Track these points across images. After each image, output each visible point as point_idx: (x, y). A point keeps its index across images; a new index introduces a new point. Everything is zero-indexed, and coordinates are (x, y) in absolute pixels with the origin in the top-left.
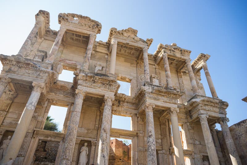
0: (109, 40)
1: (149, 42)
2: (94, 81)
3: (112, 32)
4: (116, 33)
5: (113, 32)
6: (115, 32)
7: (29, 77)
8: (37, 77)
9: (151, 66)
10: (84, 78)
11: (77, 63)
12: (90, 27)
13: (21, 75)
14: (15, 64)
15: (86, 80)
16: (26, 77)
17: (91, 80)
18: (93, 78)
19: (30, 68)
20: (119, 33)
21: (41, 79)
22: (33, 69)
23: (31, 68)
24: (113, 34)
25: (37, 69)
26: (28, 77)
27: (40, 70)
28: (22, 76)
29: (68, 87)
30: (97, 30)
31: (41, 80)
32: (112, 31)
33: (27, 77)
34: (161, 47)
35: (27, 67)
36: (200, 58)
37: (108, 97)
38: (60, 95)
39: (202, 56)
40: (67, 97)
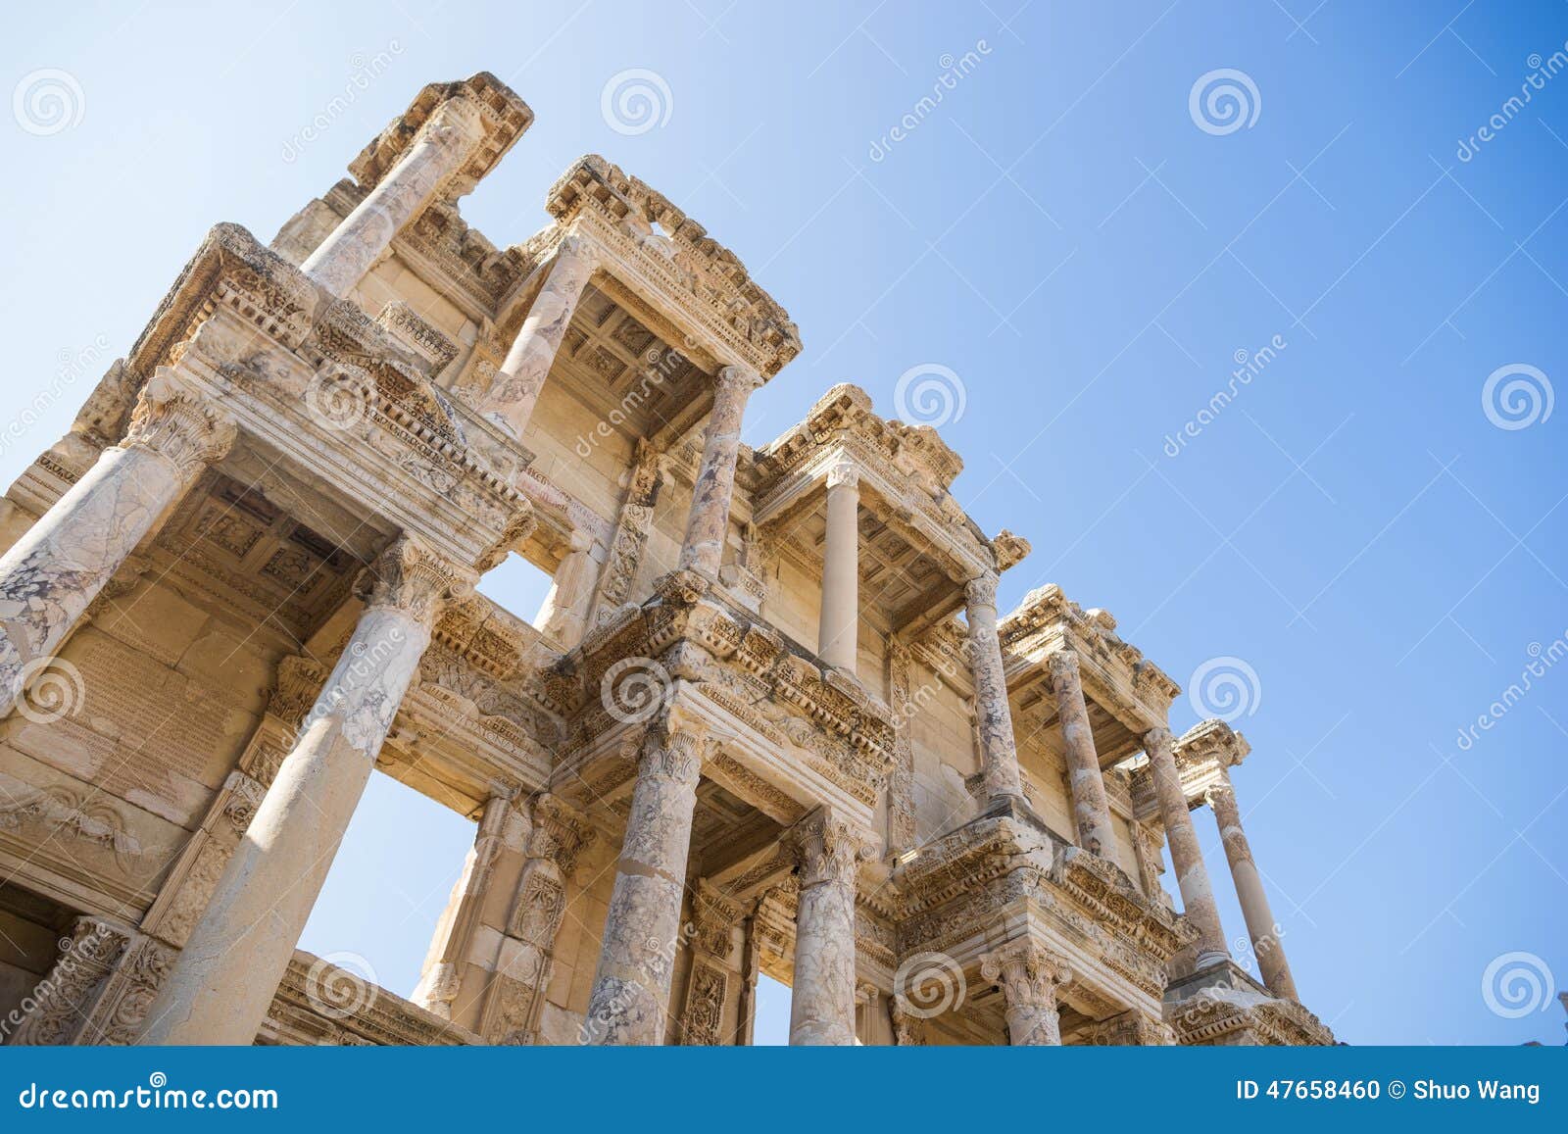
0: (794, 446)
1: (1007, 552)
2: (774, 683)
3: (839, 409)
4: (861, 422)
5: (853, 410)
6: (861, 417)
7: (379, 486)
8: (432, 509)
9: (952, 695)
10: (724, 642)
11: (570, 508)
12: (733, 321)
13: (327, 443)
14: (303, 346)
15: (730, 658)
16: (359, 473)
17: (761, 670)
18: (770, 663)
19: (398, 417)
20: (879, 431)
21: (458, 530)
22: (419, 433)
23: (406, 418)
24: (846, 422)
25: (448, 448)
26: (373, 481)
27: (463, 462)
28: (328, 452)
29: (525, 655)
30: (767, 356)
31: (459, 538)
32: (846, 402)
33: (366, 477)
34: (1051, 608)
35: (385, 402)
36: (1205, 742)
37: (843, 829)
38: (459, 698)
39: (1217, 734)
40: (500, 730)
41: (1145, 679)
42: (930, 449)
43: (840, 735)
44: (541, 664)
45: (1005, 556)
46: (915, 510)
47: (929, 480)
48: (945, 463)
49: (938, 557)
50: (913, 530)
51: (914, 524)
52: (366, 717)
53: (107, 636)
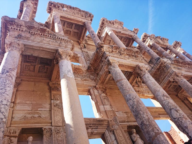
0: (99, 31)
1: (136, 31)
2: (120, 52)
3: (103, 22)
4: (107, 22)
5: (105, 21)
6: (107, 21)
7: (50, 45)
8: (59, 46)
10: (110, 50)
12: (82, 16)
13: (38, 42)
14: (26, 31)
15: (112, 51)
16: (45, 44)
17: (117, 51)
18: (118, 50)
19: (46, 36)
20: (110, 22)
21: (65, 47)
22: (51, 37)
23: (47, 35)
24: (105, 23)
25: (56, 37)
26: (48, 45)
27: (59, 38)
28: (39, 43)
29: (83, 69)
30: (90, 19)
31: (66, 48)
32: (104, 20)
33: (47, 45)
34: (146, 36)
35: (43, 34)
36: (175, 45)
37: (142, 67)
38: (77, 78)
39: (176, 43)
40: (85, 80)
41: (163, 40)
42: (118, 22)
43: (133, 56)
44: (85, 69)
45: (136, 32)
46: (121, 31)
47: (120, 27)
48: (121, 24)
49: (127, 36)
50: (122, 34)
51: (122, 33)
52: (69, 73)
53: (21, 91)
